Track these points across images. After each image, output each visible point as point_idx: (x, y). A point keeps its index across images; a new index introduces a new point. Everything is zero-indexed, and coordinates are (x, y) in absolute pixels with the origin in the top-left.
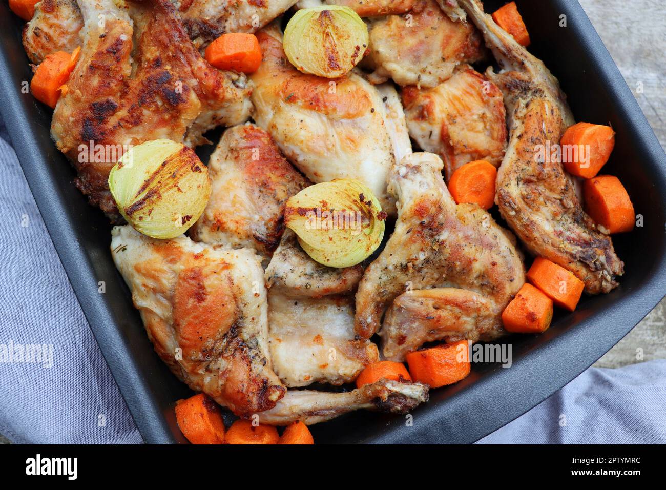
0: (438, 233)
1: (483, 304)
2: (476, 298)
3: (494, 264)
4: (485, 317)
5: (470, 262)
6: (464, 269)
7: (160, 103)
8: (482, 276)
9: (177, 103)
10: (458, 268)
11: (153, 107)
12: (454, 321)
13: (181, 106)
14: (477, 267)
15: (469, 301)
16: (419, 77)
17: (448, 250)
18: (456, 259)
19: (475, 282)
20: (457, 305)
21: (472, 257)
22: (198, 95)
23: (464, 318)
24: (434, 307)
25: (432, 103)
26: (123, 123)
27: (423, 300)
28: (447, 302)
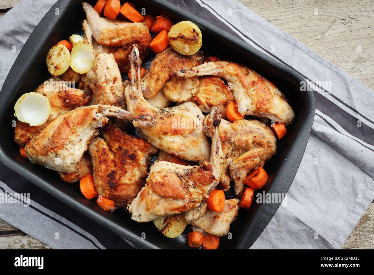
0: (230, 140)
1: (259, 151)
2: (256, 151)
3: (255, 137)
4: (263, 155)
5: (247, 142)
6: (246, 145)
7: (129, 161)
8: (253, 143)
9: (135, 158)
10: (244, 146)
11: (128, 164)
12: (253, 162)
13: (137, 158)
14: (250, 141)
15: (254, 154)
17: (237, 144)
18: (242, 144)
19: (253, 146)
20: (251, 157)
21: (246, 140)
22: (140, 151)
23: (255, 160)
24: (243, 162)
26: (121, 175)
27: (239, 162)
28: (247, 158)
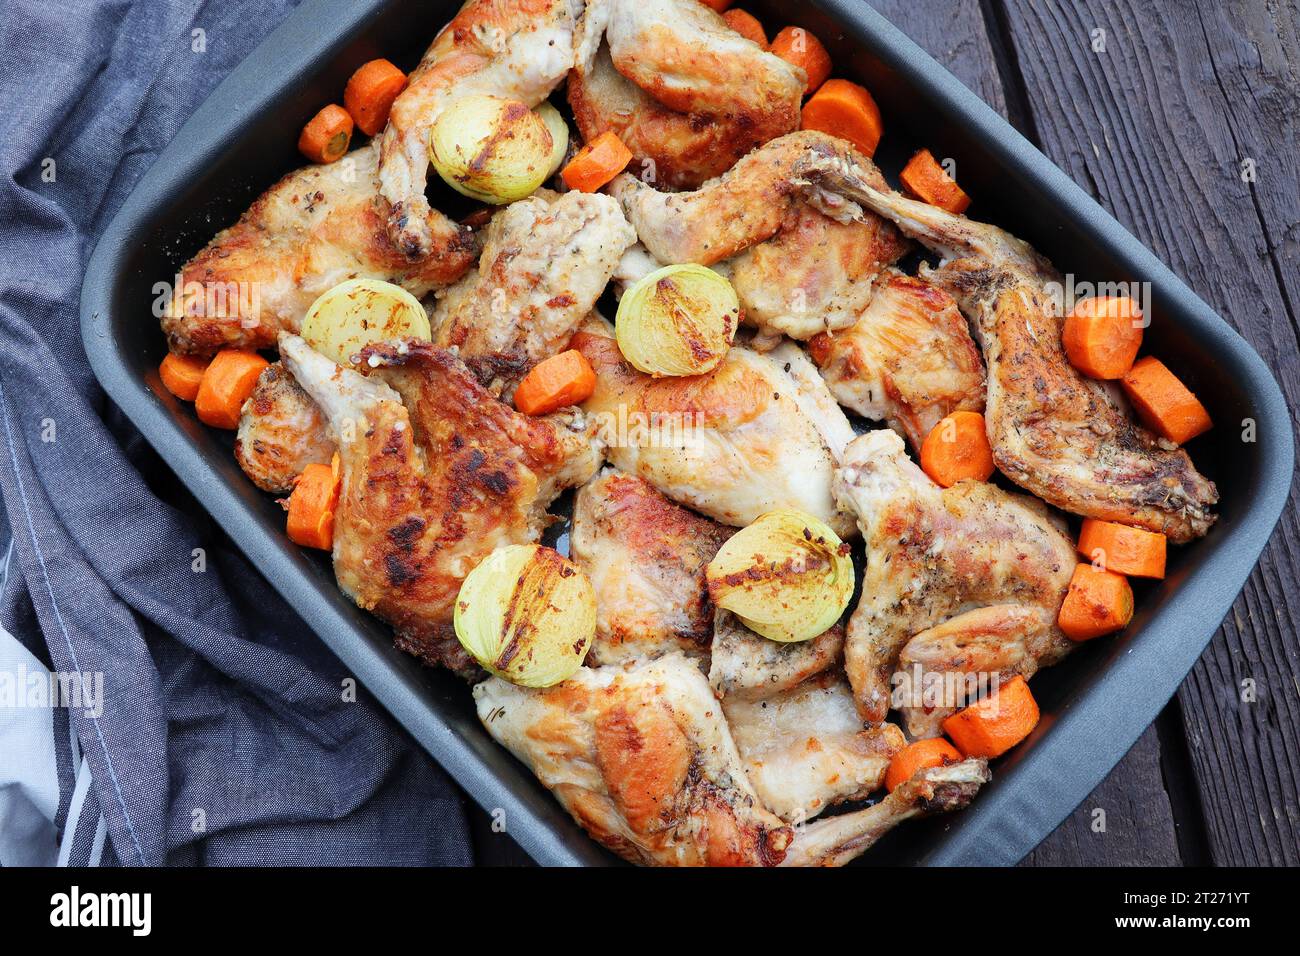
0: (928, 544)
1: (1026, 618)
2: (1015, 612)
3: (1022, 557)
4: (1036, 634)
5: (987, 568)
6: (981, 580)
7: (481, 497)
8: (1011, 579)
9: (505, 489)
10: (973, 582)
11: (475, 507)
12: (993, 655)
13: (512, 491)
14: (1000, 570)
15: (1005, 621)
16: (826, 322)
17: (950, 563)
18: (967, 571)
19: (1005, 590)
20: (990, 632)
21: (987, 560)
22: (529, 466)
23: (1006, 646)
24: (958, 646)
25: (857, 350)
26: (441, 543)
27: (940, 641)
28: (974, 633)
